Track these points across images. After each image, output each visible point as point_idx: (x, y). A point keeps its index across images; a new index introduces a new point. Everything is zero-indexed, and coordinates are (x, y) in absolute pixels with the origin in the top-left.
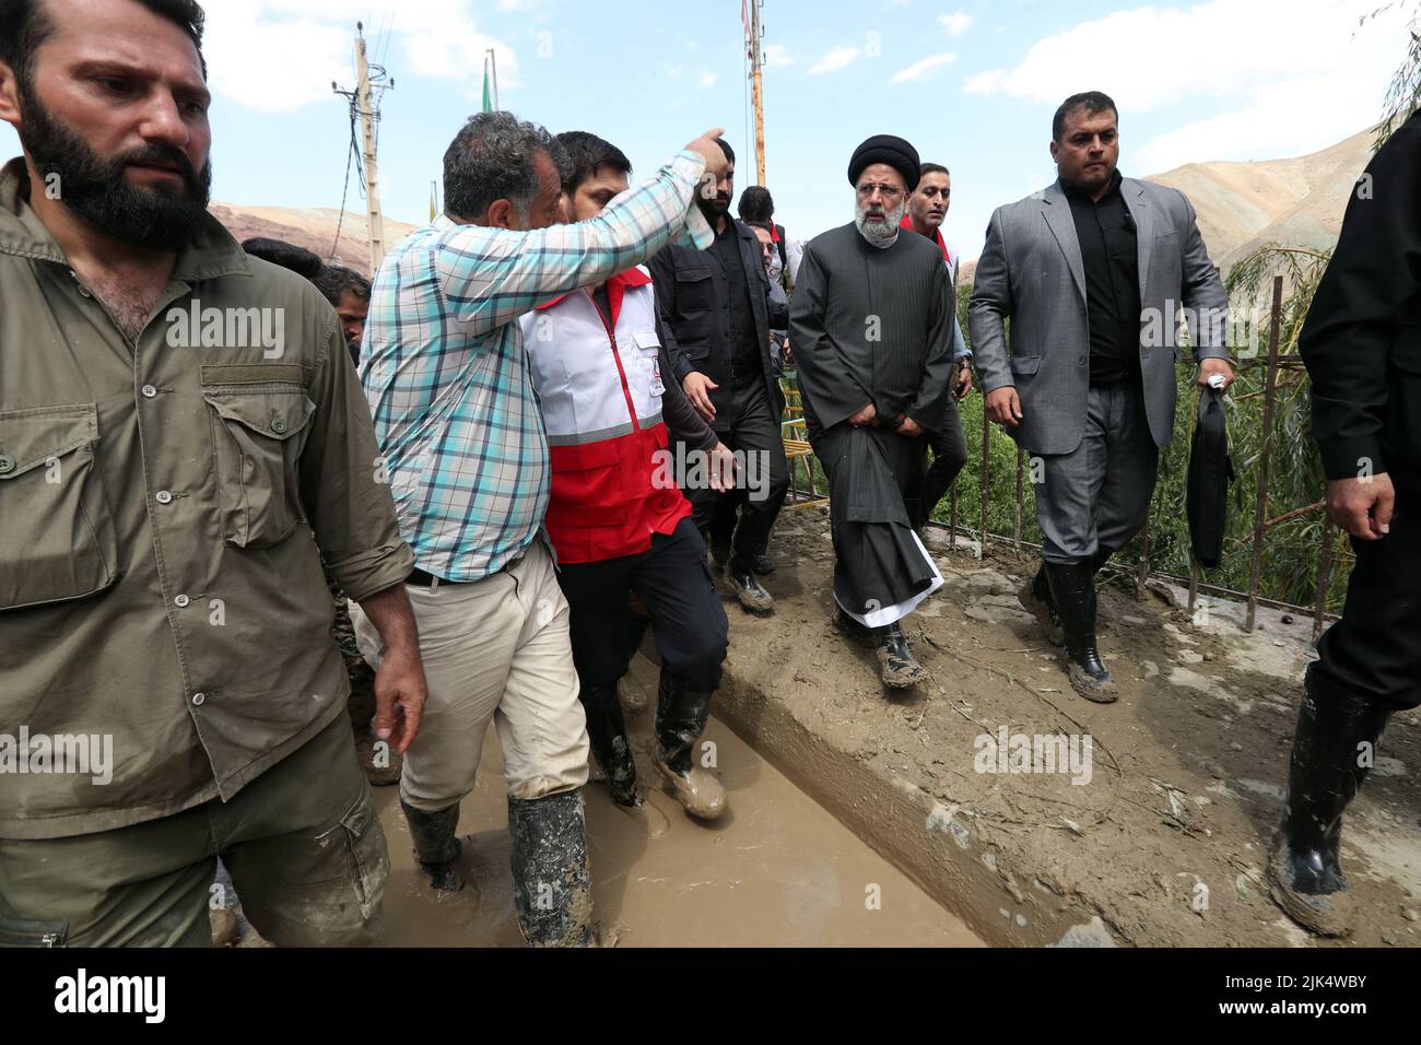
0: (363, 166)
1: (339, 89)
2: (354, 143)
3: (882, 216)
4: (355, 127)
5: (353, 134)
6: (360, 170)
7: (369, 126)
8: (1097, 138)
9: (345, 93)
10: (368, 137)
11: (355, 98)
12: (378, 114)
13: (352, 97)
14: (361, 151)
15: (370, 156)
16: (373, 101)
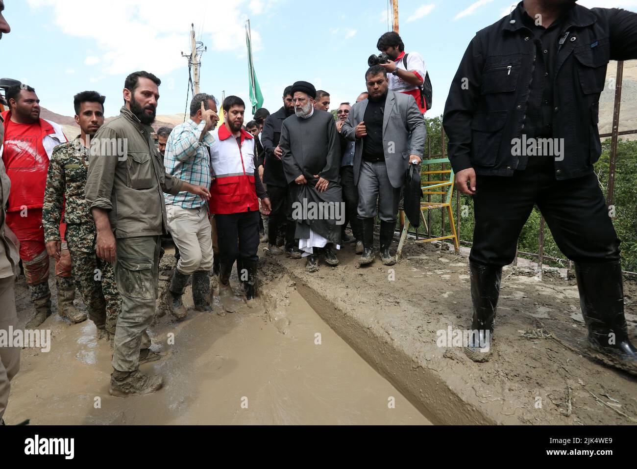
0: (194, 88)
1: (184, 54)
2: (190, 79)
3: (301, 109)
4: (191, 72)
5: (190, 75)
6: (192, 90)
7: (196, 69)
8: (376, 84)
9: (186, 56)
10: (196, 74)
11: (190, 58)
12: (200, 63)
13: (189, 57)
14: (193, 82)
15: (197, 83)
16: (198, 58)
